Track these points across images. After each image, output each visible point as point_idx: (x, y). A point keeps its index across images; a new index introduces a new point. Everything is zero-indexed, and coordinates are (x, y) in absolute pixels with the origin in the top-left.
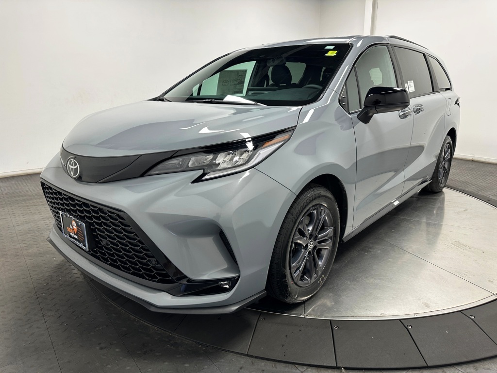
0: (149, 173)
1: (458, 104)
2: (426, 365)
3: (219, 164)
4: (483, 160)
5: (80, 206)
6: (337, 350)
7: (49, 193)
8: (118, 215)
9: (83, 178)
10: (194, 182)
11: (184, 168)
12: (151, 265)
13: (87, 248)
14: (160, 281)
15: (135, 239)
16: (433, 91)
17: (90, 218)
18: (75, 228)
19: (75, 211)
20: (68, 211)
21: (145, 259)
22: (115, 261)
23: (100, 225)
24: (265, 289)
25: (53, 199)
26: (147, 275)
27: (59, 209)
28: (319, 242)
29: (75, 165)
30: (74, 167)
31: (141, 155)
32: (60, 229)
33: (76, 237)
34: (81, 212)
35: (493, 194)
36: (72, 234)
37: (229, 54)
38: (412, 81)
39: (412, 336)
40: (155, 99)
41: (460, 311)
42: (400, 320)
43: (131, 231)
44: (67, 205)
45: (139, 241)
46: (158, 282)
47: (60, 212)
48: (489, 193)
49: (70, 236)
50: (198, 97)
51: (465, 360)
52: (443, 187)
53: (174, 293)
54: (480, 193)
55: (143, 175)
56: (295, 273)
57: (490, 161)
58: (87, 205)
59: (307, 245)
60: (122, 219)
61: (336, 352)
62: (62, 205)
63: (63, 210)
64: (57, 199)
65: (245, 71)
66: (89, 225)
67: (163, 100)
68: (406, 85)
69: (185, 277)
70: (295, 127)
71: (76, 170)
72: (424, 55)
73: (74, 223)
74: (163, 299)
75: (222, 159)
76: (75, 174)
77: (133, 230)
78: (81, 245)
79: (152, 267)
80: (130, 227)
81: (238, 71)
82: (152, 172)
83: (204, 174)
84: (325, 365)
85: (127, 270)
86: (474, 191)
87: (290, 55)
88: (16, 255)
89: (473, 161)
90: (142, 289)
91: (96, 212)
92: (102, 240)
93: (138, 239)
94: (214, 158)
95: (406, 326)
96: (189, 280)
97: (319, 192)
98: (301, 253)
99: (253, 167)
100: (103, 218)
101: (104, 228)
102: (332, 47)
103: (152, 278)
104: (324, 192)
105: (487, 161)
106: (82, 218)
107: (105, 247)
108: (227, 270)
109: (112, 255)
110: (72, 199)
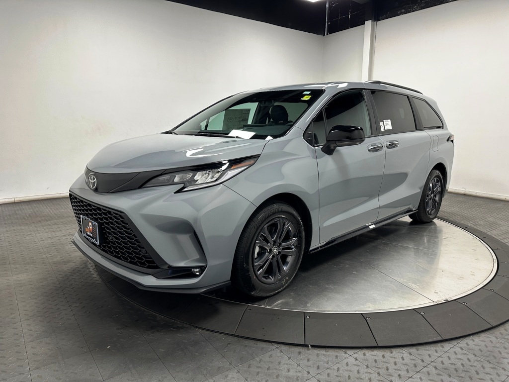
0: (145, 186)
1: (452, 141)
2: (377, 346)
3: (198, 180)
4: (474, 194)
5: (95, 210)
7: (74, 202)
8: (120, 216)
9: (99, 190)
10: (175, 193)
11: (170, 182)
12: (142, 254)
13: (98, 243)
14: (149, 267)
15: (131, 234)
16: (416, 129)
17: (101, 219)
18: (91, 228)
19: (92, 215)
20: (87, 215)
21: (138, 249)
22: (117, 253)
23: (107, 224)
24: (230, 280)
25: (77, 207)
26: (140, 262)
27: (81, 214)
28: (283, 249)
29: (94, 179)
30: (93, 181)
31: (140, 172)
32: (81, 232)
33: (91, 235)
34: (96, 215)
35: (474, 224)
36: (88, 233)
37: (232, 96)
38: (389, 120)
39: (369, 325)
40: (167, 133)
41: (413, 309)
43: (128, 227)
44: (87, 210)
45: (136, 240)
46: (147, 268)
47: (81, 216)
48: (471, 222)
49: (87, 235)
50: (206, 131)
52: (434, 218)
53: (158, 277)
54: (463, 222)
55: (140, 187)
56: (258, 270)
57: (480, 195)
58: (99, 209)
59: (271, 250)
60: (123, 218)
62: (83, 210)
63: (83, 215)
64: (79, 206)
65: (249, 110)
66: (100, 225)
67: (171, 133)
68: (381, 124)
69: (166, 263)
70: (260, 155)
71: (94, 183)
72: (408, 97)
73: (90, 224)
74: (149, 281)
75: (199, 177)
76: (93, 187)
77: (130, 227)
78: (94, 241)
79: (143, 256)
80: (127, 224)
81: (242, 110)
82: (147, 185)
83: (184, 188)
85: (125, 259)
86: (457, 220)
87: (291, 97)
88: (43, 263)
89: (465, 195)
90: (134, 273)
91: (105, 214)
92: (109, 236)
93: (134, 234)
94: (194, 176)
95: (366, 318)
96: (170, 267)
97: (281, 207)
98: (264, 256)
99: (221, 183)
100: (111, 218)
101: (111, 226)
102: (308, 93)
103: (142, 264)
104: (285, 207)
105: (478, 194)
106: (96, 220)
107: (111, 242)
108: (197, 261)
109: (115, 248)
110: (90, 205)
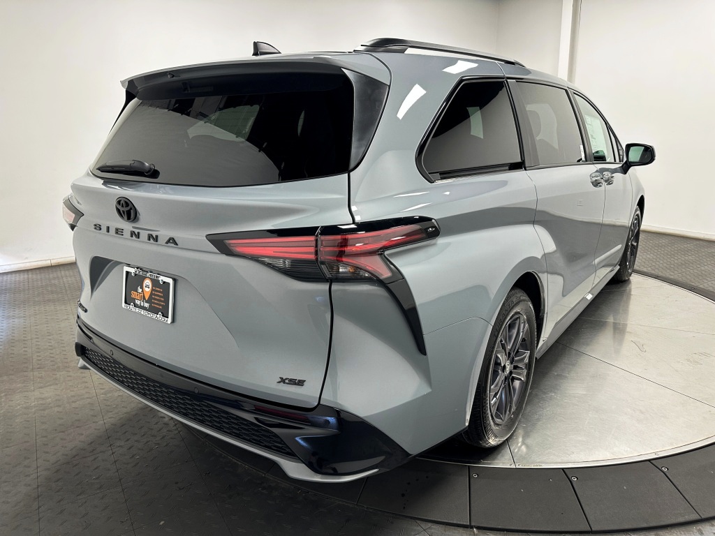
2: (589, 529)
6: (472, 505)
39: (576, 490)
41: (649, 460)
42: (563, 469)
51: (645, 525)
61: (472, 507)
84: (455, 522)
95: (570, 477)
